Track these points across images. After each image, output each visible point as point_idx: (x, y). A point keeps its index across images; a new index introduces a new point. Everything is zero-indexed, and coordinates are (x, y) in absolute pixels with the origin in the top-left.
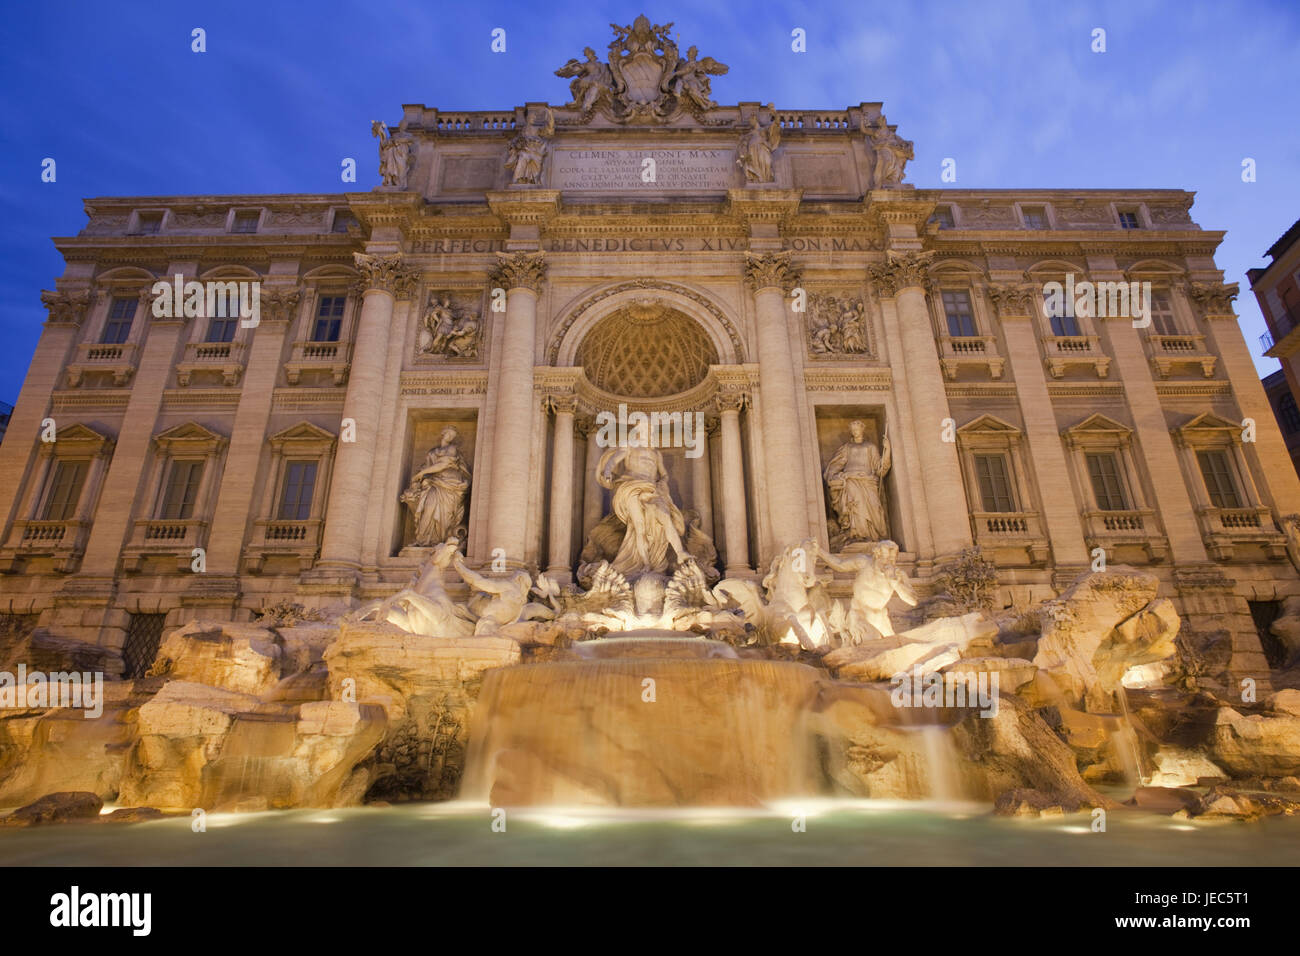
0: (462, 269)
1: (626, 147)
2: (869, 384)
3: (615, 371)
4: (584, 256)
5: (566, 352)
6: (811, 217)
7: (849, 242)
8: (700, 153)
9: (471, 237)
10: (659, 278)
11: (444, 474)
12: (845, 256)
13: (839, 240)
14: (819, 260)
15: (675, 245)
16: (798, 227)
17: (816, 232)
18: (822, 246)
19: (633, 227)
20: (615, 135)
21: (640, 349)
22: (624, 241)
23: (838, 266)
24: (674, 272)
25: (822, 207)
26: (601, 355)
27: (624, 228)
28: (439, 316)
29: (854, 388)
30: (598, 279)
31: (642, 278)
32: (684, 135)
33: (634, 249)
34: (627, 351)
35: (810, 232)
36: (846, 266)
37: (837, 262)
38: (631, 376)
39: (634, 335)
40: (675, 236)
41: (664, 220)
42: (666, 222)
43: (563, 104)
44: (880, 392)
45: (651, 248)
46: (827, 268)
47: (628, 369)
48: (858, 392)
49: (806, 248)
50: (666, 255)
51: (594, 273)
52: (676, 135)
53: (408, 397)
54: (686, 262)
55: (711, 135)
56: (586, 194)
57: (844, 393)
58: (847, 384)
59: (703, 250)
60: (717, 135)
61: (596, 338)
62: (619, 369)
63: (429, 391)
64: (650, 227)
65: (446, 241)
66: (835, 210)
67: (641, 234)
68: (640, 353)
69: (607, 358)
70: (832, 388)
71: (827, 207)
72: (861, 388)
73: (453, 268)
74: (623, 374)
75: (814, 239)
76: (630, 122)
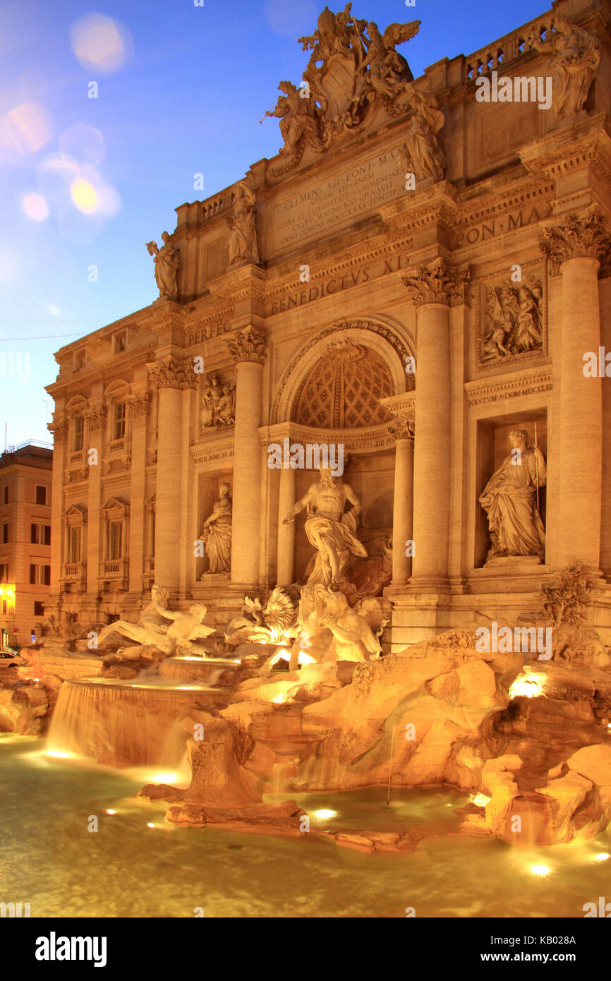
0: (218, 351)
1: (326, 178)
2: (532, 386)
3: (351, 405)
4: (293, 313)
5: (284, 408)
6: (475, 201)
7: (527, 214)
8: (388, 156)
9: (221, 320)
10: (350, 316)
11: (219, 521)
12: (518, 235)
13: (515, 214)
14: (490, 250)
15: (362, 276)
16: (467, 216)
17: (490, 214)
18: (497, 229)
19: (325, 271)
20: (316, 170)
21: (367, 380)
22: (322, 286)
23: (511, 250)
24: (359, 308)
25: (483, 186)
26: (331, 397)
27: (318, 274)
28: (209, 395)
29: (516, 394)
30: (306, 332)
31: (335, 321)
32: (372, 141)
33: (329, 293)
34: (356, 385)
35: (480, 217)
36: (519, 247)
37: (510, 245)
38: (366, 407)
39: (355, 370)
40: (361, 267)
41: (347, 255)
42: (348, 256)
43: (278, 153)
44: (543, 393)
45: (343, 287)
46: (499, 256)
47: (362, 401)
48: (521, 398)
49: (480, 237)
50: (353, 291)
51: (301, 327)
52: (365, 145)
53: (198, 465)
54: (368, 293)
55: (397, 129)
56: (295, 246)
57: (506, 402)
58: (510, 391)
59: (384, 274)
60: (402, 126)
61: (318, 384)
62: (355, 402)
63: (208, 459)
64: (337, 266)
65: (208, 329)
66: (497, 185)
67: (333, 274)
68: (367, 384)
69: (338, 396)
70: (494, 399)
71: (488, 183)
72: (524, 393)
73: (212, 352)
74: (359, 407)
75: (489, 224)
76: (330, 147)
